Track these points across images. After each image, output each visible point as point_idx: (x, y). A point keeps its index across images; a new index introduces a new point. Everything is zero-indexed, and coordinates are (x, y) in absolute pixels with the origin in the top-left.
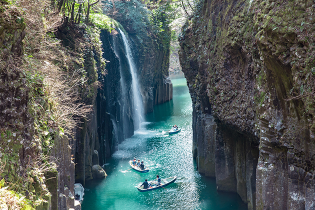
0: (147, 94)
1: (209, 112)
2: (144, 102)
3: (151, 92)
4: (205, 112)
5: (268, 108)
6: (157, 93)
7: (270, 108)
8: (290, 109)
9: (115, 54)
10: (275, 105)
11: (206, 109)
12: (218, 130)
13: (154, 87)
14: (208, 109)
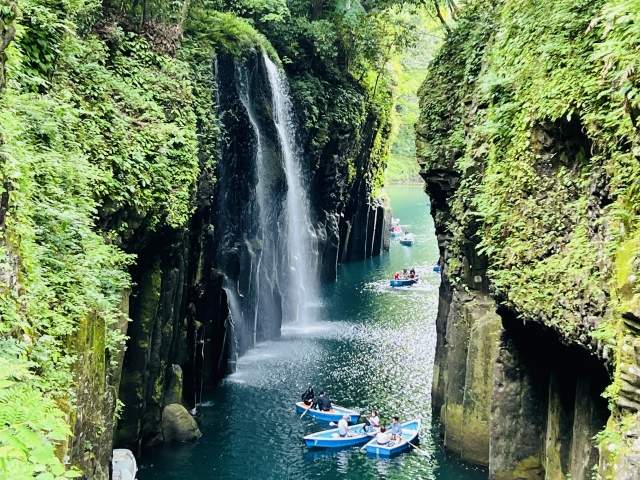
1: (483, 288)
3: (336, 227)
4: (474, 287)
11: (476, 281)
12: (504, 337)
13: (342, 215)
14: (481, 280)
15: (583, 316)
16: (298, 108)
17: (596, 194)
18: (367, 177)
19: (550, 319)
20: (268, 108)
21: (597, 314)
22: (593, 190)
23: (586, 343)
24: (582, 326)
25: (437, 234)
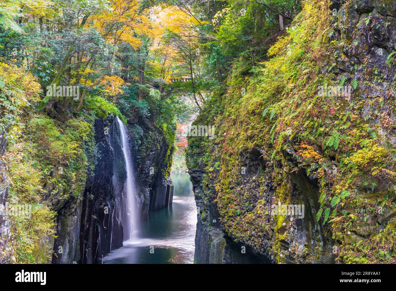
0: (142, 196)
1: (217, 225)
2: (138, 206)
3: (148, 194)
4: (212, 225)
5: (290, 228)
6: (154, 195)
7: (292, 229)
8: (314, 231)
9: (109, 145)
10: (298, 226)
11: (214, 222)
12: (226, 248)
13: (151, 189)
14: (216, 221)
15: (262, 240)
16: (131, 141)
17: (267, 186)
18: (163, 171)
19: (248, 241)
20: (119, 141)
21: (268, 240)
22: (266, 184)
23: (264, 252)
24: (262, 245)
25: (195, 199)
